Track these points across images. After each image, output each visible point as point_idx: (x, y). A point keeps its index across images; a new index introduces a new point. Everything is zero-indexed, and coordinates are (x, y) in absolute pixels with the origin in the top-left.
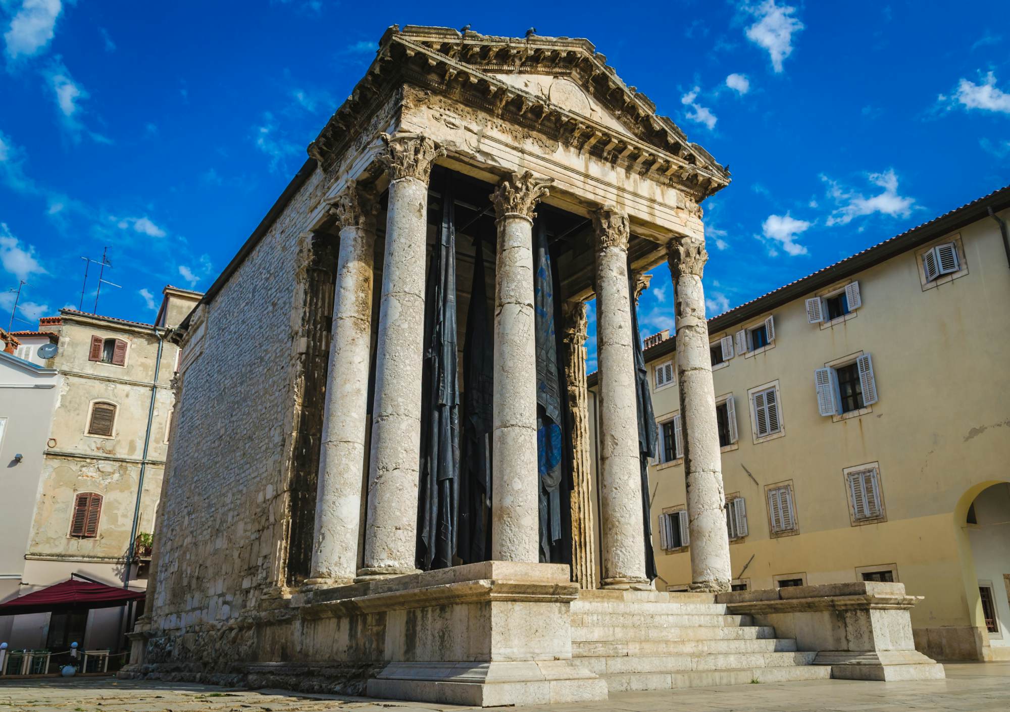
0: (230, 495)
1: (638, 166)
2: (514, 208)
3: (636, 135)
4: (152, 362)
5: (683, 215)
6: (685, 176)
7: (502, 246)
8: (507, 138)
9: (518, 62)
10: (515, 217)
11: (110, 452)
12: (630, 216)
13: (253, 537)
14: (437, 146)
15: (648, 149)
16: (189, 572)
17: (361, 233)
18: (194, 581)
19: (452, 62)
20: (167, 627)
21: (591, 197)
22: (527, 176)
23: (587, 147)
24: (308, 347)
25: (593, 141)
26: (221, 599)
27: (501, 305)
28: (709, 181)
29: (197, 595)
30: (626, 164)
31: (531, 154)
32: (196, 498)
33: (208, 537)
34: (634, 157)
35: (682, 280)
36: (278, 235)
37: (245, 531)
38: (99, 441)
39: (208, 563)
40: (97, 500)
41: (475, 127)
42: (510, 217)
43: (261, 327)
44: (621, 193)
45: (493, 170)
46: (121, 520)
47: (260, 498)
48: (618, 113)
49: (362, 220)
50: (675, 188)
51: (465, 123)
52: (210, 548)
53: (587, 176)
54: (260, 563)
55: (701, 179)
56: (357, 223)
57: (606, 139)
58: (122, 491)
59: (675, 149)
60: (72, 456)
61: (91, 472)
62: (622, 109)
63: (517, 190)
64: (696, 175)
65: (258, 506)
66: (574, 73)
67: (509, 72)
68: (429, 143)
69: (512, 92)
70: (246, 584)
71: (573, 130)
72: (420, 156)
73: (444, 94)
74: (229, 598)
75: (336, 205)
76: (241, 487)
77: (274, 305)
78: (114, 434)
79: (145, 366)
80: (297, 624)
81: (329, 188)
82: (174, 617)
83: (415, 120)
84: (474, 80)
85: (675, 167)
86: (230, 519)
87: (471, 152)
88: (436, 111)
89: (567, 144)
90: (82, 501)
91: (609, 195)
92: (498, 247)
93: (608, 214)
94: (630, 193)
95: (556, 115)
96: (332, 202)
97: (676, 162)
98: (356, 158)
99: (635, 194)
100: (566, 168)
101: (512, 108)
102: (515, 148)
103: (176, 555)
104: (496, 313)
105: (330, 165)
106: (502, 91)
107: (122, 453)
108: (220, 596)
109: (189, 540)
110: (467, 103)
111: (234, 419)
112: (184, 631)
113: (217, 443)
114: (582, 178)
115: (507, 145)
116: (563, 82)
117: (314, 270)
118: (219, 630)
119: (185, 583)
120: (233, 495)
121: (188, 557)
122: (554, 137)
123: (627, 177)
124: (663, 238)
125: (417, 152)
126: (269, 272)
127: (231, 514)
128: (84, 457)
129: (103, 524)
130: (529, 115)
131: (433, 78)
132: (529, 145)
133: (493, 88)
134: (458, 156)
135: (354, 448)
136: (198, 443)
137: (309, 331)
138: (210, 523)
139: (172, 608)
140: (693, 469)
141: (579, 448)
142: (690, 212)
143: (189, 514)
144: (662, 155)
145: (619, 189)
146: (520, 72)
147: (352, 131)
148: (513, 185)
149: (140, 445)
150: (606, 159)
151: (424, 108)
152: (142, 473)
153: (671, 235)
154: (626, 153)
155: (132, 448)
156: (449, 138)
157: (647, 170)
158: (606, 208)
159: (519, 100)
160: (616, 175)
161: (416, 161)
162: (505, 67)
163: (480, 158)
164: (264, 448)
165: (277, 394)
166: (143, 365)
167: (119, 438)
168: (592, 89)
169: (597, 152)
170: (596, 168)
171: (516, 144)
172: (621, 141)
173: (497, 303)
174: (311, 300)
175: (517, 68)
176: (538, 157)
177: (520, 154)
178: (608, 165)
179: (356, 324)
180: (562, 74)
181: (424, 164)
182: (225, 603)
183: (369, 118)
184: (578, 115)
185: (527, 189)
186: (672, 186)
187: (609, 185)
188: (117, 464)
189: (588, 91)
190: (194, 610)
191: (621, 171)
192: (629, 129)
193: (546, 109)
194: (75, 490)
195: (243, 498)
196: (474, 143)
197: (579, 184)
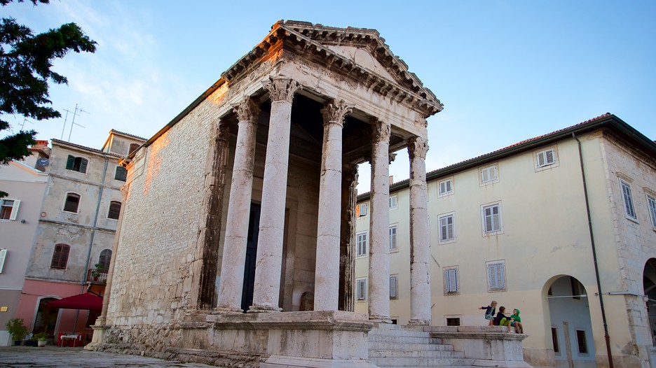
0: (162, 256)
1: (397, 98)
2: (334, 119)
3: (397, 81)
4: (101, 172)
5: (418, 125)
6: (420, 104)
7: (327, 138)
8: (332, 81)
9: (340, 40)
10: (334, 123)
11: (76, 222)
12: (391, 125)
13: (178, 281)
14: (297, 84)
15: (403, 90)
16: (134, 295)
17: (251, 125)
18: (138, 300)
19: (308, 39)
20: (118, 324)
21: (373, 114)
22: (341, 102)
23: (372, 86)
24: (215, 182)
25: (375, 84)
26: (156, 312)
27: (325, 170)
28: (432, 108)
29: (140, 309)
30: (391, 96)
31: (344, 90)
32: (138, 255)
33: (147, 278)
34: (396, 93)
35: (415, 160)
36: (196, 117)
37: (173, 277)
38: (69, 215)
39: (147, 292)
40: (67, 248)
41: (317, 75)
42: (331, 123)
43: (184, 166)
44: (388, 112)
45: (324, 97)
46: (80, 260)
47: (183, 260)
48: (388, 69)
49: (251, 117)
51: (312, 72)
52: (148, 284)
53: (371, 102)
54: (183, 296)
55: (428, 106)
56: (249, 119)
57: (383, 83)
58: (81, 244)
59: (416, 90)
60: (54, 222)
61: (64, 232)
62: (390, 66)
63: (337, 109)
64: (426, 105)
65: (182, 265)
66: (368, 46)
67: (335, 45)
68: (294, 83)
69: (337, 57)
70: (174, 305)
71: (366, 78)
72: (289, 89)
73: (303, 55)
74: (162, 312)
75: (237, 108)
76: (170, 253)
77: (193, 155)
78: (78, 211)
79: (97, 174)
80: (211, 330)
81: (232, 97)
82: (123, 319)
83: (287, 69)
84: (319, 50)
85: (416, 100)
86: (162, 270)
87: (314, 88)
88: (298, 64)
89: (362, 84)
90: (58, 248)
91: (381, 113)
92: (324, 138)
93: (380, 123)
94: (392, 112)
95: (358, 70)
96: (235, 106)
97: (417, 97)
98: (250, 84)
99: (395, 113)
100: (361, 98)
101: (336, 65)
102: (336, 86)
103: (125, 285)
104: (322, 174)
105: (233, 85)
106: (332, 56)
107: (82, 222)
108: (155, 310)
109: (134, 277)
110: (314, 61)
111: (165, 214)
112: (130, 327)
113: (153, 227)
114: (369, 104)
115: (332, 85)
116: (361, 51)
117: (220, 140)
118: (156, 329)
119: (131, 301)
120: (165, 257)
121: (133, 287)
122: (356, 81)
123: (391, 103)
124: (406, 137)
125: (288, 86)
126: (189, 136)
127: (163, 267)
128: (61, 224)
129: (70, 262)
130: (345, 69)
131: (298, 47)
132: (344, 85)
133: (328, 54)
134: (306, 89)
135: (243, 240)
136: (140, 225)
137: (216, 173)
138: (148, 270)
139: (121, 314)
140: (415, 261)
141: (350, 243)
142: (421, 124)
143: (134, 263)
144: (410, 93)
145: (387, 110)
146: (341, 45)
147: (249, 69)
148: (334, 106)
149: (93, 219)
150: (381, 94)
151: (292, 63)
152: (93, 235)
153: (411, 136)
154: (392, 91)
155: (88, 220)
156: (304, 80)
157: (402, 100)
158: (380, 120)
159: (340, 61)
160: (385, 102)
161: (287, 92)
162: (334, 42)
163: (318, 90)
164: (186, 234)
165: (195, 205)
166: (96, 173)
167: (81, 214)
168: (376, 55)
169: (376, 90)
170: (376, 98)
171: (337, 84)
172: (390, 85)
173: (322, 168)
174: (218, 156)
175: (339, 43)
176: (347, 91)
177: (338, 90)
178: (382, 96)
179: (246, 174)
180: (362, 47)
181: (291, 92)
182: (159, 314)
183: (260, 64)
184: (369, 70)
185: (341, 109)
186: (413, 109)
187: (381, 107)
188: (80, 229)
189: (374, 56)
190: (137, 316)
191: (388, 100)
192: (394, 77)
193: (353, 66)
194: (55, 242)
195: (172, 259)
196: (316, 83)
197: (368, 107)
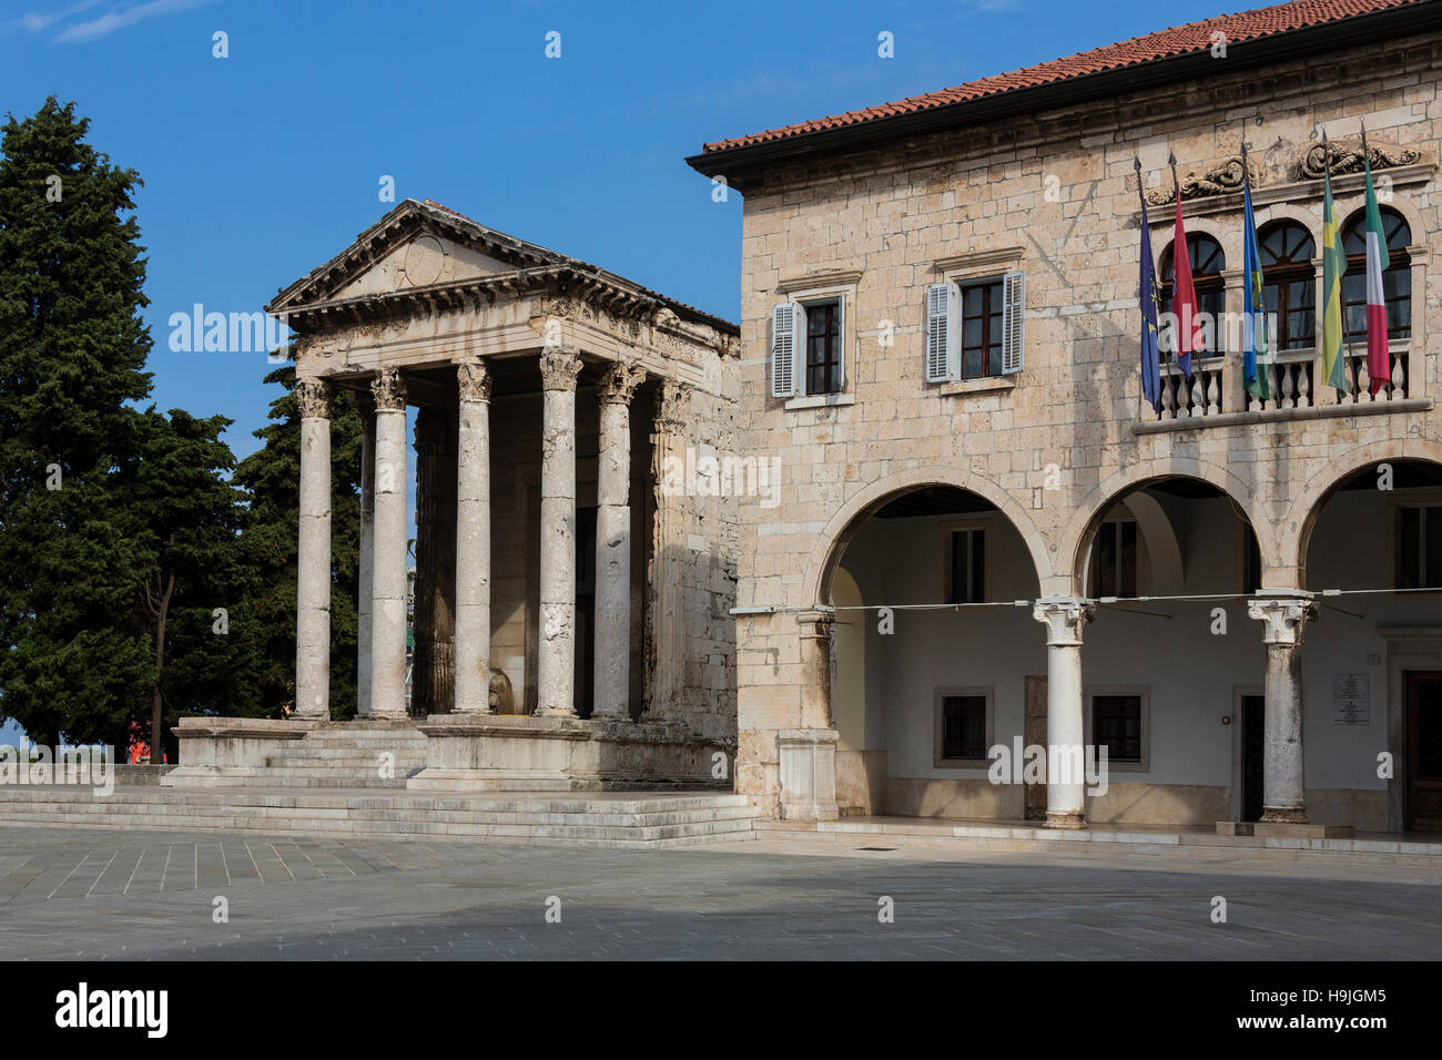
1: (482, 297)
5: (539, 323)
6: (525, 281)
8: (369, 340)
9: (370, 257)
12: (481, 357)
14: (323, 378)
19: (306, 308)
21: (441, 356)
28: (547, 276)
30: (471, 301)
31: (386, 345)
41: (342, 345)
44: (468, 337)
48: (467, 243)
50: (529, 296)
51: (337, 345)
53: (437, 336)
57: (438, 294)
64: (533, 277)
66: (423, 227)
68: (311, 383)
72: (306, 398)
87: (343, 369)
88: (319, 347)
89: (418, 316)
91: (458, 346)
93: (456, 367)
94: (476, 332)
99: (483, 330)
100: (416, 341)
102: (375, 347)
110: (339, 324)
114: (431, 342)
115: (367, 348)
116: (416, 244)
122: (407, 313)
123: (476, 314)
125: (303, 395)
132: (390, 335)
133: (338, 309)
142: (547, 316)
145: (466, 333)
146: (377, 262)
156: (328, 367)
157: (493, 294)
158: (454, 363)
160: (465, 319)
162: (363, 268)
163: (350, 369)
168: (440, 233)
169: (443, 310)
170: (444, 323)
171: (376, 342)
175: (372, 261)
176: (391, 344)
177: (378, 350)
178: (458, 311)
180: (416, 235)
181: (310, 403)
186: (526, 297)
187: (458, 333)
189: (441, 237)
192: (481, 251)
196: (345, 361)
197: (430, 350)
